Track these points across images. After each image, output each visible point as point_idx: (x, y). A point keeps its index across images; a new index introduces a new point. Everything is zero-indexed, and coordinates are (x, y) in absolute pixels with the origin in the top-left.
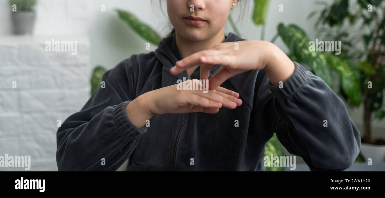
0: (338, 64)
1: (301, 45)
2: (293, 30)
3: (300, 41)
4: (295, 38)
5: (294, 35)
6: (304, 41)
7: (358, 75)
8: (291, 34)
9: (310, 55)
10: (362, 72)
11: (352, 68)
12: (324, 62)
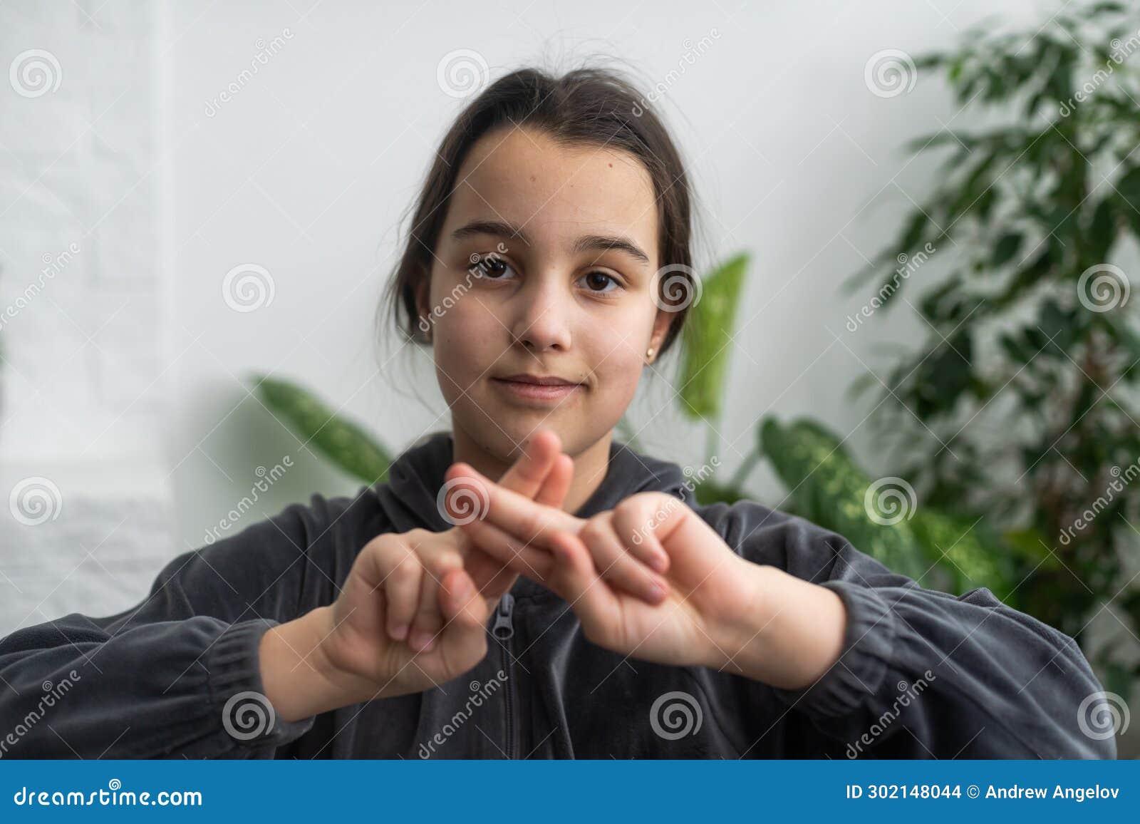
0: (948, 542)
1: (832, 487)
2: (807, 438)
3: (829, 473)
4: (813, 469)
5: (809, 459)
6: (842, 473)
7: (1008, 571)
8: (799, 452)
9: (863, 519)
10: (1019, 562)
11: (989, 548)
12: (906, 540)
